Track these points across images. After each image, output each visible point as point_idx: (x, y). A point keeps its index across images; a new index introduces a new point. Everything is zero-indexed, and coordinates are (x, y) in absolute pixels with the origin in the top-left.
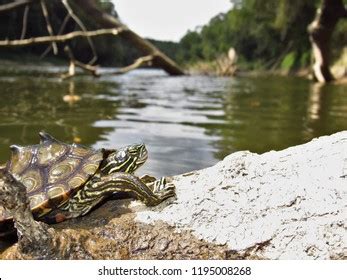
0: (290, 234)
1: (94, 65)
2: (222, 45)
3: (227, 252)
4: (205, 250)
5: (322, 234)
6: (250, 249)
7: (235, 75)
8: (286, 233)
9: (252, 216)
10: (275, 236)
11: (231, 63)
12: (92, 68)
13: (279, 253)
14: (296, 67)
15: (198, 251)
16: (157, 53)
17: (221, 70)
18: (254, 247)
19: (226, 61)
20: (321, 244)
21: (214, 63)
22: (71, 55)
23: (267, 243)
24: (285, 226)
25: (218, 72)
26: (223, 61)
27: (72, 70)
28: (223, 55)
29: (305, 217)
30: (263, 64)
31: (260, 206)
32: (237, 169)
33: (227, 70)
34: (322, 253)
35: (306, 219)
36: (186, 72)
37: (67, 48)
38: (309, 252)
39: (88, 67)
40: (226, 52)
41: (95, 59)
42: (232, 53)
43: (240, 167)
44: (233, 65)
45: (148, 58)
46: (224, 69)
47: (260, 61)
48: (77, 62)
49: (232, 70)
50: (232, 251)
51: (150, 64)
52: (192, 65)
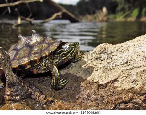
0: (125, 75)
1: (31, 18)
2: (99, 6)
3: (98, 85)
4: (88, 85)
5: (139, 74)
6: (108, 83)
7: (106, 21)
8: (124, 75)
9: (109, 69)
10: (119, 77)
11: (104, 15)
12: (30, 20)
13: (121, 84)
14: (139, 16)
15: (86, 86)
16: (64, 10)
17: (99, 19)
18: (110, 82)
19: (102, 14)
20: (139, 79)
21: (95, 15)
22: (18, 13)
23: (116, 80)
24: (123, 72)
25: (97, 20)
26: (100, 14)
27: (19, 21)
28: (100, 11)
29: (131, 68)
30: (121, 15)
31: (112, 65)
32: (102, 50)
34: (139, 83)
35: (132, 69)
36: (80, 20)
37: (16, 9)
38: (134, 82)
39: (28, 19)
40: (101, 9)
41: (31, 15)
42: (104, 10)
43: (104, 49)
44: (105, 16)
45: (60, 14)
46: (101, 19)
47: (120, 14)
48: (22, 17)
49: (105, 19)
50: (100, 84)
51: (61, 17)
52: (83, 17)
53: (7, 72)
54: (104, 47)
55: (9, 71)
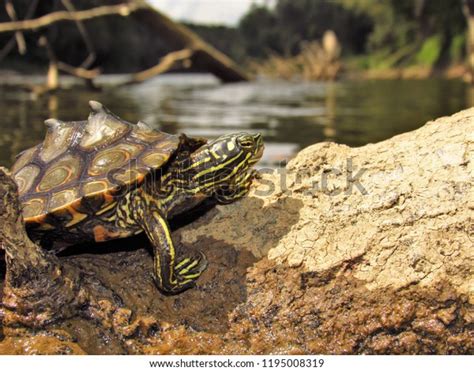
0: (388, 244)
1: (90, 68)
2: (312, 29)
3: (302, 275)
4: (271, 275)
5: (434, 240)
6: (335, 269)
7: (336, 78)
8: (385, 243)
9: (337, 225)
10: (370, 249)
11: (329, 58)
12: (89, 74)
13: (376, 272)
15: (262, 278)
16: (199, 44)
17: (311, 70)
18: (341, 266)
19: (320, 55)
20: (434, 255)
21: (300, 59)
22: (50, 53)
23: (359, 259)
24: (383, 235)
25: (307, 73)
26: (315, 54)
27: (52, 78)
28: (314, 45)
29: (410, 220)
31: (346, 211)
32: (315, 164)
33: (324, 71)
34: (434, 267)
35: (412, 224)
36: (249, 75)
37: (42, 41)
38: (417, 266)
39: (81, 72)
40: (318, 37)
41: (91, 59)
42: (330, 41)
43: (320, 160)
44: (333, 61)
45: (184, 54)
46: (317, 69)
48: (62, 66)
49: (332, 70)
50: (310, 273)
51: (187, 64)
52: (261, 64)
53: (8, 235)
54: (321, 154)
55: (15, 232)
